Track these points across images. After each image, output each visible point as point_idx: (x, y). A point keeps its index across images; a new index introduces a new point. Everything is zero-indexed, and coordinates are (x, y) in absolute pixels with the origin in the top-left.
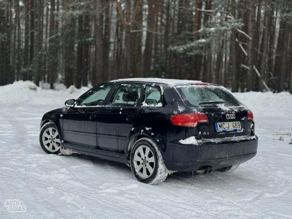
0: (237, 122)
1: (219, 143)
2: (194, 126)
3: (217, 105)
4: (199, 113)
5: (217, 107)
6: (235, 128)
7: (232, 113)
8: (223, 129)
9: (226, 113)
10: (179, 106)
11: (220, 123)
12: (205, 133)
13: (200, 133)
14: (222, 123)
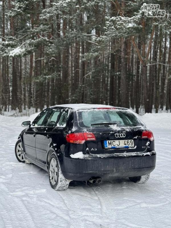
0: (130, 140)
1: (104, 158)
2: (82, 143)
3: (110, 126)
4: (88, 132)
5: (109, 127)
6: (127, 145)
7: (122, 133)
8: (113, 146)
9: (116, 133)
10: (73, 127)
11: (110, 141)
12: (92, 149)
13: (88, 149)
14: (112, 141)
